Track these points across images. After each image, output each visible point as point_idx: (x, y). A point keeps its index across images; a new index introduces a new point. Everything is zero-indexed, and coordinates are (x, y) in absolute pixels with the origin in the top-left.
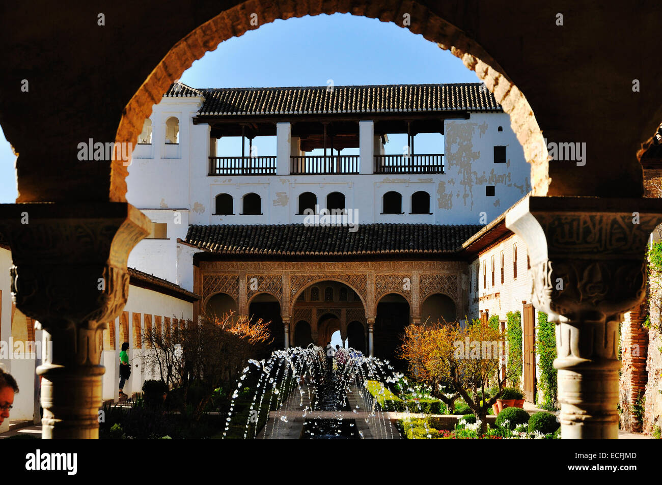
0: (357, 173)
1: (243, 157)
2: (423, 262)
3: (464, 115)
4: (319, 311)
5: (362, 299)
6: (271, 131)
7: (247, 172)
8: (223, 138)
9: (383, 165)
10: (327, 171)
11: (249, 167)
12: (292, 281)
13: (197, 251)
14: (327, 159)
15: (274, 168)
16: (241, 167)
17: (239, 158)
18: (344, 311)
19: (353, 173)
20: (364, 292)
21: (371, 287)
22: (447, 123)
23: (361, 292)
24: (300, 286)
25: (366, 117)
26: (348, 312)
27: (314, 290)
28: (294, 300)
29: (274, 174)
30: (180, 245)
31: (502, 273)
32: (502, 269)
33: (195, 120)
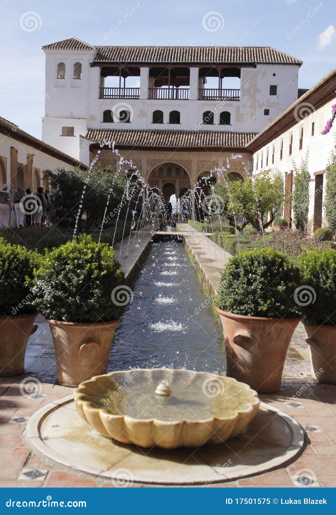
0: (188, 99)
1: (120, 88)
2: (225, 153)
3: (253, 65)
4: (163, 181)
5: (189, 174)
6: (136, 73)
7: (122, 97)
8: (108, 77)
9: (203, 96)
10: (170, 98)
11: (123, 95)
12: (148, 163)
13: (92, 143)
14: (170, 90)
15: (138, 96)
16: (118, 95)
17: (117, 88)
18: (178, 181)
19: (185, 99)
20: (190, 169)
21: (194, 167)
22: (243, 70)
23: (188, 170)
24: (152, 165)
25: (194, 64)
26: (180, 182)
27: (161, 169)
28: (149, 173)
29: (138, 99)
30: (81, 138)
31: (273, 157)
32: (273, 155)
33: (92, 64)
